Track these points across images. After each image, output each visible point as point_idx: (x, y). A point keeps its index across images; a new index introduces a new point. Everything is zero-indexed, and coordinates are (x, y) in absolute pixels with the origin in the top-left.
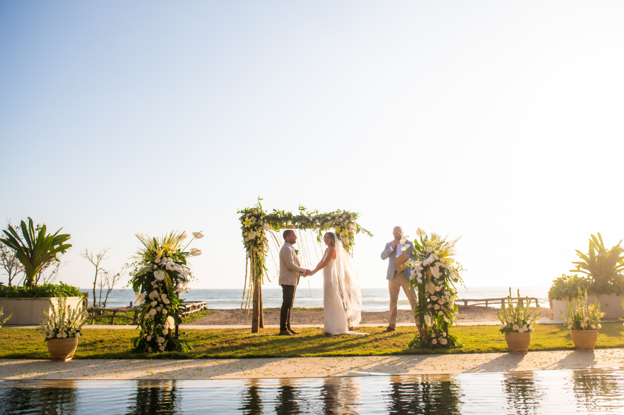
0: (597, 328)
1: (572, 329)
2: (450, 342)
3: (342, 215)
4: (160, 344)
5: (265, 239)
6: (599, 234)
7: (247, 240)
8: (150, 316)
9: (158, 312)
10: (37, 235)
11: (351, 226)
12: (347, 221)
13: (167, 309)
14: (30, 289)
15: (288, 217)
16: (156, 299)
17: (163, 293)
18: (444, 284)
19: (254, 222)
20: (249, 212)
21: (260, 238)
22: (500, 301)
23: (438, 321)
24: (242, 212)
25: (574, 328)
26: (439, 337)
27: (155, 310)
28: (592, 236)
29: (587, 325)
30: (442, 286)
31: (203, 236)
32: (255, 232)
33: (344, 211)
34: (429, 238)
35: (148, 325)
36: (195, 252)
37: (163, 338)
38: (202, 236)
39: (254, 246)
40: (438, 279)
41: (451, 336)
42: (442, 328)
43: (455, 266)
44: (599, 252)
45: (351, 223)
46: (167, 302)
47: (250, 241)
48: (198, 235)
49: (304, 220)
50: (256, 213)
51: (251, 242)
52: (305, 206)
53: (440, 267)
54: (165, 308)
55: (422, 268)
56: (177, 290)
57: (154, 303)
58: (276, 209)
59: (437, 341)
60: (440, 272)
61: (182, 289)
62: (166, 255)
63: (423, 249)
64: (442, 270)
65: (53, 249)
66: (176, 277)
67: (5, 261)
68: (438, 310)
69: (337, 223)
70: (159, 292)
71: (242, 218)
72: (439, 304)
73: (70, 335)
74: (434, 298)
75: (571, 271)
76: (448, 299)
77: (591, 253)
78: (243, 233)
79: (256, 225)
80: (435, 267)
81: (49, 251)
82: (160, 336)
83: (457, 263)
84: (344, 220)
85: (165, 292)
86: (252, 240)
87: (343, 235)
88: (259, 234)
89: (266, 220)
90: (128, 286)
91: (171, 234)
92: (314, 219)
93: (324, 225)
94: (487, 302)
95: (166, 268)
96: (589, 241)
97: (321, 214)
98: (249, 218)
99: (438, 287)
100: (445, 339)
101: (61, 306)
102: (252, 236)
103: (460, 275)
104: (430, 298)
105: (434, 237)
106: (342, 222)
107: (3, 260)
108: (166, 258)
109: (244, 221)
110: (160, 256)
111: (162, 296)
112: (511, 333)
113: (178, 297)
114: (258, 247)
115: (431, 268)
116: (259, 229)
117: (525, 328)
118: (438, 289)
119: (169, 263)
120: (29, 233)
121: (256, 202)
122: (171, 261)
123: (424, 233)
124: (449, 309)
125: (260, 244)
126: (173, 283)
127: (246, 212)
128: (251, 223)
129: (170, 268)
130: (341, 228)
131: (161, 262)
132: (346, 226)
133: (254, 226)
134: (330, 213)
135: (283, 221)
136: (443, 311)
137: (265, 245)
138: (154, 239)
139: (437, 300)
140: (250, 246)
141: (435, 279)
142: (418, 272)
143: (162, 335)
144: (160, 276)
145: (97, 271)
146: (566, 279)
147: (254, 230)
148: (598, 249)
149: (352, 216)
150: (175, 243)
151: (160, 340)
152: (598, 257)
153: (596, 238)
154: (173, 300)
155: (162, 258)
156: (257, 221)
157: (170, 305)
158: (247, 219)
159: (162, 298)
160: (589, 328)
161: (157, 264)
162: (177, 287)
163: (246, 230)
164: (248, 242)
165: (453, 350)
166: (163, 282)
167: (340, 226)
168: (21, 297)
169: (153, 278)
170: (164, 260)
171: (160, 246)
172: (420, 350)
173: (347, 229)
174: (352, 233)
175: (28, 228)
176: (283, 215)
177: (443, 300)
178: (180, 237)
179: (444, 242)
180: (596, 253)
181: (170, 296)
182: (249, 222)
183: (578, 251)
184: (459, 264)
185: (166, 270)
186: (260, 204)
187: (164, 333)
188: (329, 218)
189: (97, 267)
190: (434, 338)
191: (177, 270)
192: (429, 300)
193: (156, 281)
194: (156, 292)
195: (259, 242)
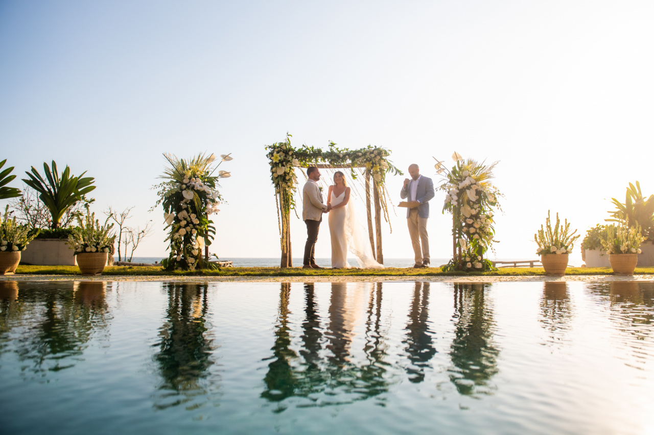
0: (637, 252)
1: (611, 253)
2: (485, 266)
3: (374, 150)
4: (190, 265)
5: (293, 174)
6: (637, 183)
7: (275, 175)
8: (180, 235)
9: (187, 232)
10: (60, 176)
11: (383, 162)
12: (378, 157)
13: (197, 229)
14: (56, 230)
15: (317, 154)
16: (185, 219)
17: (192, 213)
18: (481, 207)
19: (282, 157)
20: (278, 147)
21: (288, 174)
22: (529, 264)
23: (473, 245)
24: (270, 147)
25: (613, 252)
26: (473, 261)
27: (184, 230)
28: (630, 184)
29: (626, 248)
30: (478, 209)
31: (232, 159)
32: (283, 167)
33: (375, 147)
34: (466, 163)
35: (178, 244)
36: (223, 175)
37: (193, 259)
38: (230, 159)
39: (282, 181)
40: (474, 202)
41: (486, 260)
42: (477, 252)
43: (492, 190)
44: (636, 201)
45: (383, 159)
46: (196, 222)
47: (278, 176)
48: (227, 157)
49: (334, 156)
50: (284, 148)
51: (279, 178)
52: (334, 142)
53: (476, 190)
54: (194, 228)
55: (458, 191)
56: (206, 211)
57: (184, 223)
58: (305, 145)
59: (472, 265)
60: (476, 195)
61: (212, 210)
62: (194, 175)
63: (459, 174)
64: (478, 193)
65: (76, 192)
66: (206, 198)
67: (28, 215)
68: (474, 234)
69: (369, 159)
70: (188, 212)
71: (270, 153)
72: (474, 227)
73: (99, 249)
74: (470, 221)
75: (606, 220)
76: (484, 222)
77: (628, 201)
78: (272, 169)
79: (285, 160)
80: (471, 190)
81: (73, 194)
82: (189, 256)
83: (494, 187)
84: (375, 156)
85: (195, 212)
86: (281, 176)
87: (374, 171)
88: (288, 170)
89: (294, 156)
90: (156, 206)
91: (199, 156)
92: (345, 156)
93: (355, 161)
94: (515, 264)
95: (195, 189)
96: (627, 189)
97: (352, 151)
98: (278, 152)
99: (474, 210)
100: (480, 264)
101: (89, 222)
102: (281, 171)
103: (498, 199)
104: (465, 222)
105: (470, 162)
106: (374, 157)
107: (27, 215)
108: (194, 179)
109: (273, 156)
110: (189, 177)
111: (191, 216)
112: (549, 255)
113: (207, 218)
114: (287, 183)
115: (468, 191)
116: (288, 165)
117: (563, 250)
118: (474, 212)
119: (198, 183)
120: (52, 174)
121: (285, 137)
122: (200, 181)
123: (461, 157)
124: (485, 232)
125: (289, 180)
126: (203, 203)
127: (274, 147)
128: (279, 158)
129: (199, 188)
130: (373, 164)
131: (189, 182)
132: (377, 162)
133: (283, 162)
134: (361, 149)
135: (312, 157)
136: (479, 234)
137: (293, 181)
138: (182, 160)
139: (473, 223)
140: (278, 181)
141: (471, 202)
142: (453, 194)
143: (193, 256)
144: (188, 195)
145: (121, 230)
146: (600, 229)
147: (283, 165)
148: (636, 198)
149: (384, 152)
150: (204, 166)
151: (191, 260)
152: (635, 205)
153: (634, 187)
154: (202, 220)
155: (190, 179)
156: (286, 156)
157: (200, 224)
158: (275, 153)
159: (192, 218)
160: (628, 251)
161: (186, 184)
162: (207, 207)
163: (274, 165)
164: (277, 178)
165: (488, 272)
166: (192, 202)
167: (371, 162)
168: (48, 238)
169: (182, 198)
170: (193, 180)
171: (188, 167)
172: (454, 272)
173: (378, 165)
174: (384, 170)
175: (51, 170)
176: (312, 151)
177: (479, 223)
178: (208, 160)
179: (481, 167)
180: (634, 202)
181: (199, 217)
182: (278, 157)
183: (614, 200)
184: (496, 188)
185: (194, 190)
186: (288, 140)
187: (194, 254)
188: (360, 154)
189: (121, 225)
190: (468, 262)
191: (206, 190)
192: (464, 224)
193: (184, 201)
194: (185, 212)
195: (287, 178)
